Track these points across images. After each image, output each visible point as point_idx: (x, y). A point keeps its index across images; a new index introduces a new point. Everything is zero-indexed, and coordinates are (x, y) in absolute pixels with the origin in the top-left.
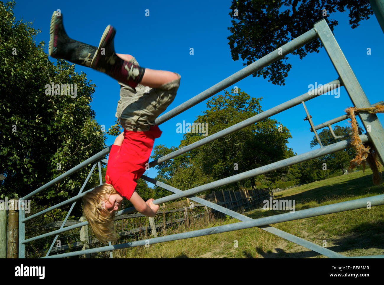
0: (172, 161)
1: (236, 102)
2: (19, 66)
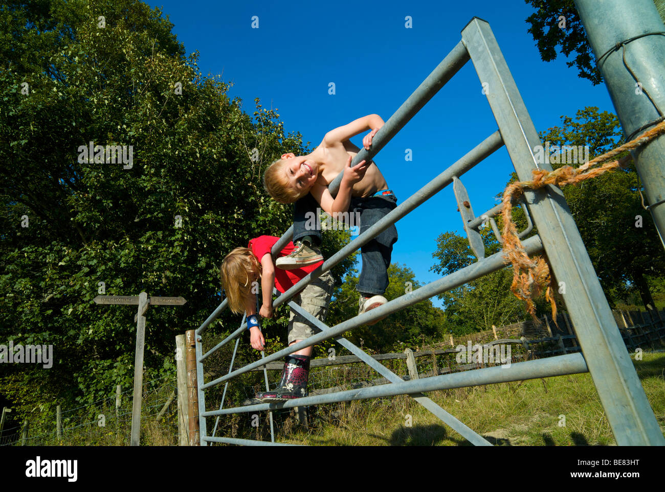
0: (471, 259)
1: (590, 136)
2: (206, 142)
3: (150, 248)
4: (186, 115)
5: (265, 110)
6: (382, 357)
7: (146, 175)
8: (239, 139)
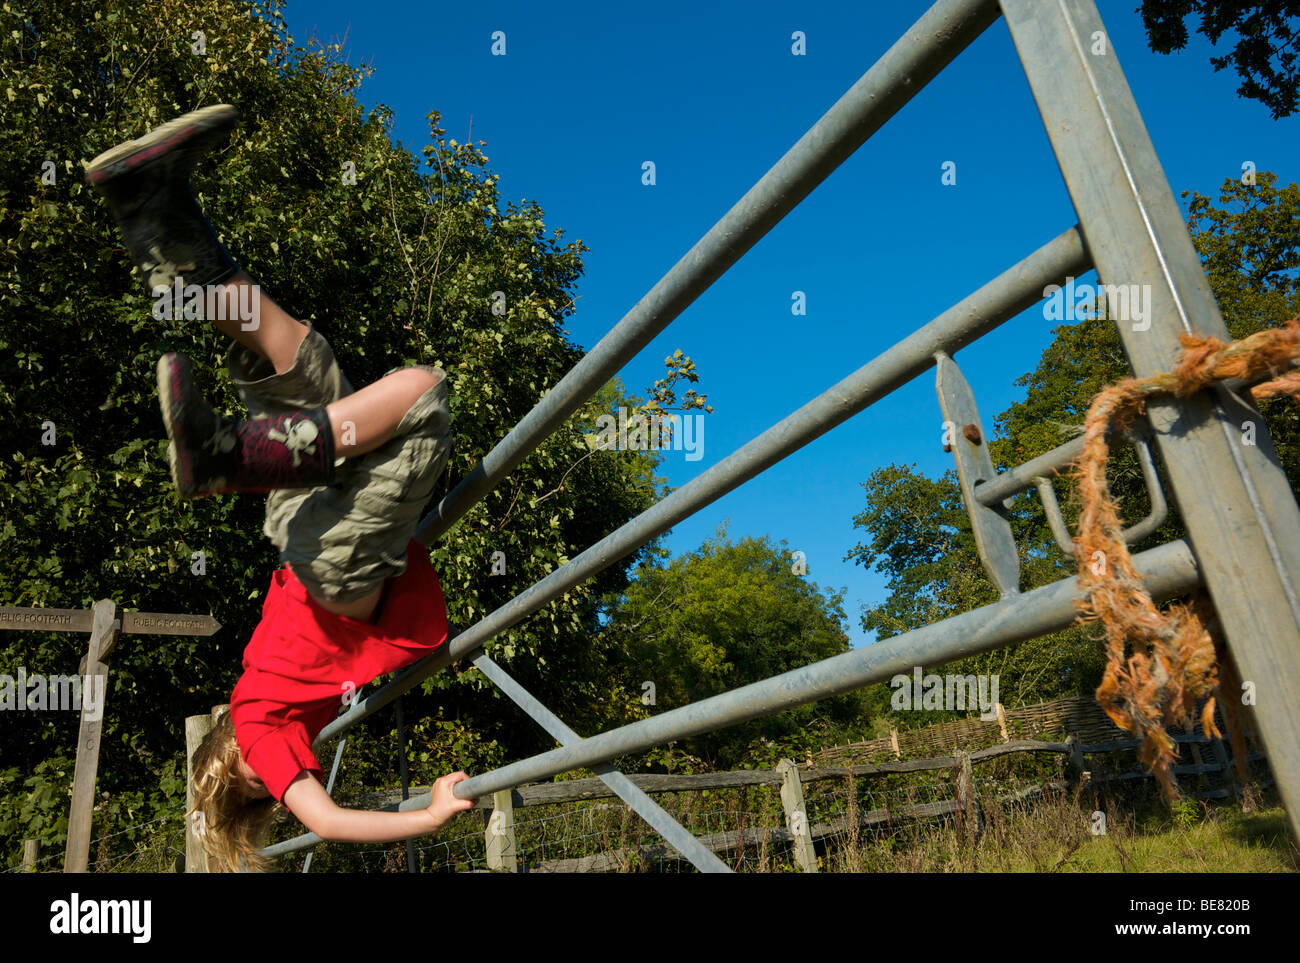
0: (949, 535)
1: (1253, 244)
2: (297, 216)
3: (138, 483)
4: (249, 144)
5: (453, 142)
6: (720, 779)
7: (135, 293)
8: (384, 212)
